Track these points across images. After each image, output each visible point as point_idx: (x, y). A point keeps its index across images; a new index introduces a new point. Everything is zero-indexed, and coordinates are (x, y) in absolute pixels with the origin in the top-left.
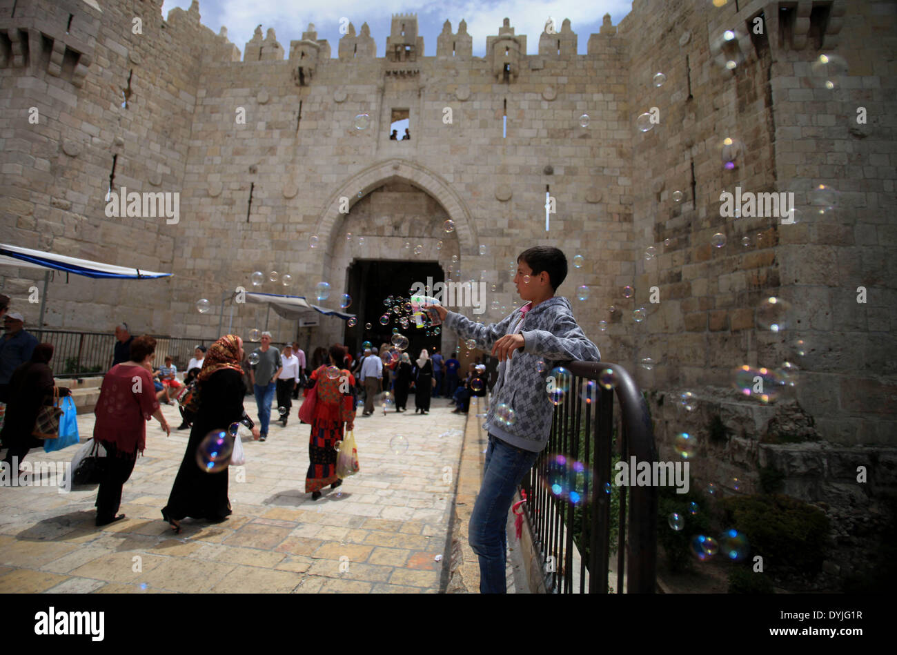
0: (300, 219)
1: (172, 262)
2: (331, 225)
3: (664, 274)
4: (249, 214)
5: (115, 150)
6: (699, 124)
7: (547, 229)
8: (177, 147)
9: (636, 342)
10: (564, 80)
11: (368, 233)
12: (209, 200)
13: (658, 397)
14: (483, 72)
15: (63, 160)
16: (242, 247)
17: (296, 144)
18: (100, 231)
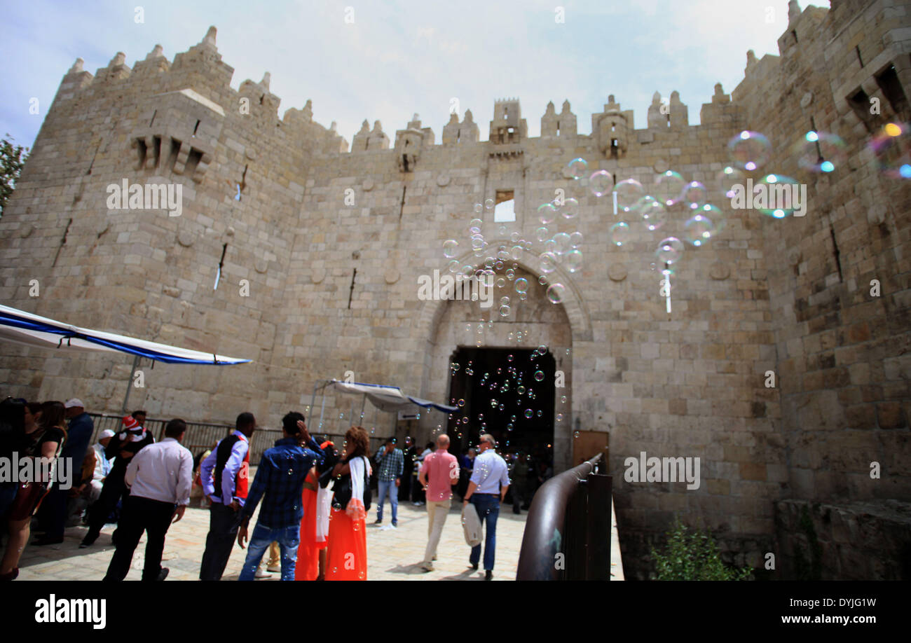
0: (401, 305)
1: (272, 349)
2: (433, 311)
3: (812, 358)
4: (350, 300)
5: (226, 239)
6: (834, 187)
7: (669, 310)
8: (284, 235)
9: (787, 441)
10: (677, 151)
11: (473, 318)
12: (312, 286)
13: (822, 512)
14: (589, 149)
15: (178, 250)
16: (342, 334)
17: (399, 229)
18: (205, 317)
